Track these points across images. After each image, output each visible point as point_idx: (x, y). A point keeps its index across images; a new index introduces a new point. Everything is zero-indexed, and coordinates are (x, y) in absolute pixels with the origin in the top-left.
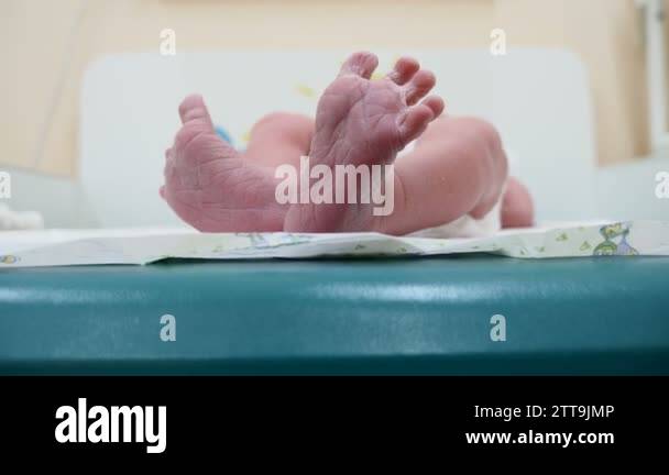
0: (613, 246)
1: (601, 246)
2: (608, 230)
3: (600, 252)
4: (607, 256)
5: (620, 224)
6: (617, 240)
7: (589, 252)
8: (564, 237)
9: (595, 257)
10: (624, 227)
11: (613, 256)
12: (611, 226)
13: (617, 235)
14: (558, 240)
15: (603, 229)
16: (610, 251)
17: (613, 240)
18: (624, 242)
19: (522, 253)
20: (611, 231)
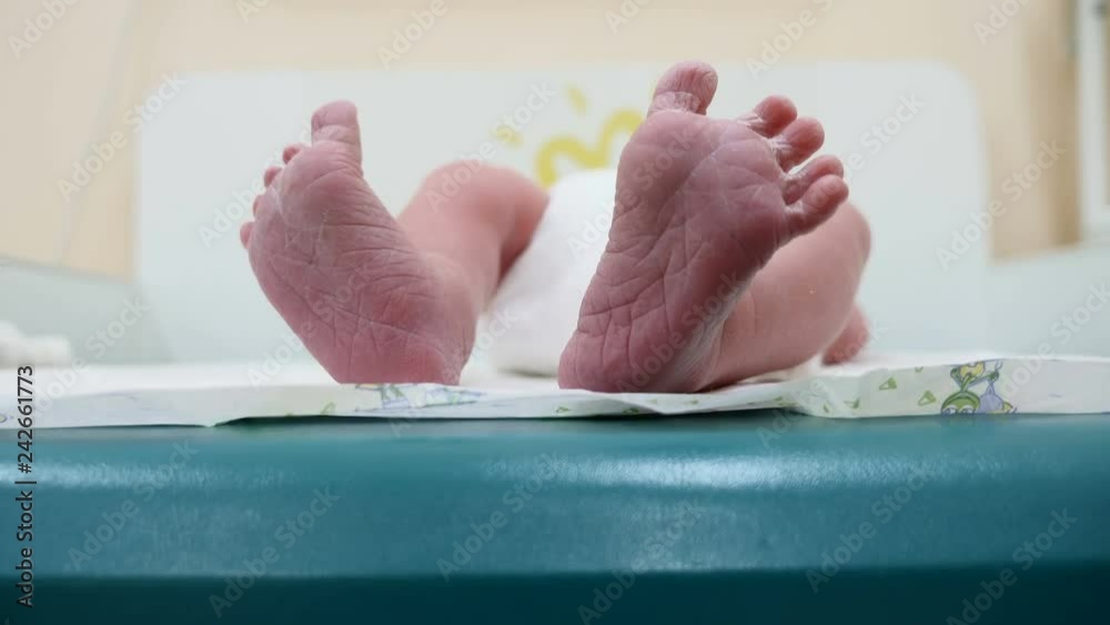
0: (974, 399)
1: (951, 400)
2: (964, 373)
3: (952, 408)
4: (965, 415)
5: (983, 363)
6: (979, 389)
7: (935, 409)
8: (892, 384)
9: (944, 416)
10: (991, 368)
11: (973, 414)
12: (968, 365)
13: (979, 380)
14: (881, 388)
15: (956, 371)
16: (968, 407)
17: (972, 389)
18: (991, 391)
19: (826, 410)
20: (970, 375)
